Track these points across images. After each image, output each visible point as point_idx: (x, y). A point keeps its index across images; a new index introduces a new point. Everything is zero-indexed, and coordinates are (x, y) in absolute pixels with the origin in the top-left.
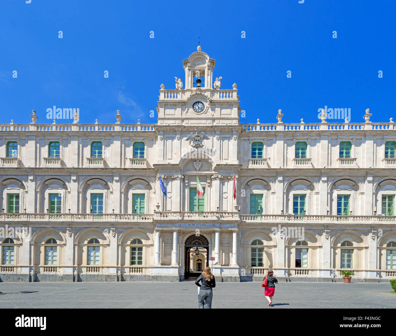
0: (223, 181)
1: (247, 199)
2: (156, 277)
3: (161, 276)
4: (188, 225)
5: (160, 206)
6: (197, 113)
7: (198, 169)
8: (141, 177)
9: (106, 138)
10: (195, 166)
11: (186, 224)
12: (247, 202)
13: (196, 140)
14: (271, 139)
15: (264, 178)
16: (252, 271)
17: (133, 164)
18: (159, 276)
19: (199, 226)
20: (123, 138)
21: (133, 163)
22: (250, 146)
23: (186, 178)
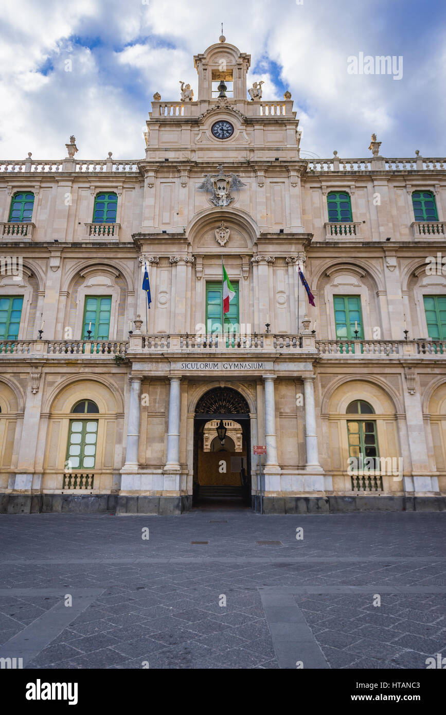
0: (275, 268)
1: (327, 305)
2: (124, 502)
3: (138, 498)
4: (202, 366)
5: (142, 322)
6: (221, 140)
7: (222, 244)
8: (106, 261)
9: (43, 185)
10: (218, 238)
11: (199, 364)
12: (328, 313)
13: (218, 187)
14: (365, 185)
15: (357, 262)
16: (355, 482)
17: (92, 235)
18: (132, 498)
19: (229, 367)
20: (76, 186)
21: (93, 232)
22: (325, 199)
23: (199, 261)
